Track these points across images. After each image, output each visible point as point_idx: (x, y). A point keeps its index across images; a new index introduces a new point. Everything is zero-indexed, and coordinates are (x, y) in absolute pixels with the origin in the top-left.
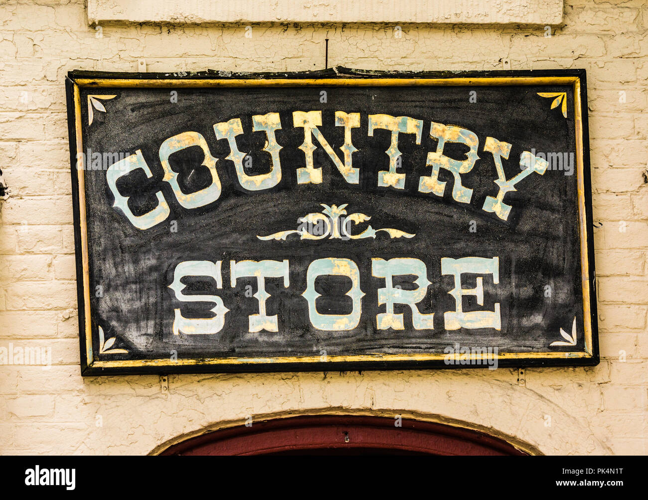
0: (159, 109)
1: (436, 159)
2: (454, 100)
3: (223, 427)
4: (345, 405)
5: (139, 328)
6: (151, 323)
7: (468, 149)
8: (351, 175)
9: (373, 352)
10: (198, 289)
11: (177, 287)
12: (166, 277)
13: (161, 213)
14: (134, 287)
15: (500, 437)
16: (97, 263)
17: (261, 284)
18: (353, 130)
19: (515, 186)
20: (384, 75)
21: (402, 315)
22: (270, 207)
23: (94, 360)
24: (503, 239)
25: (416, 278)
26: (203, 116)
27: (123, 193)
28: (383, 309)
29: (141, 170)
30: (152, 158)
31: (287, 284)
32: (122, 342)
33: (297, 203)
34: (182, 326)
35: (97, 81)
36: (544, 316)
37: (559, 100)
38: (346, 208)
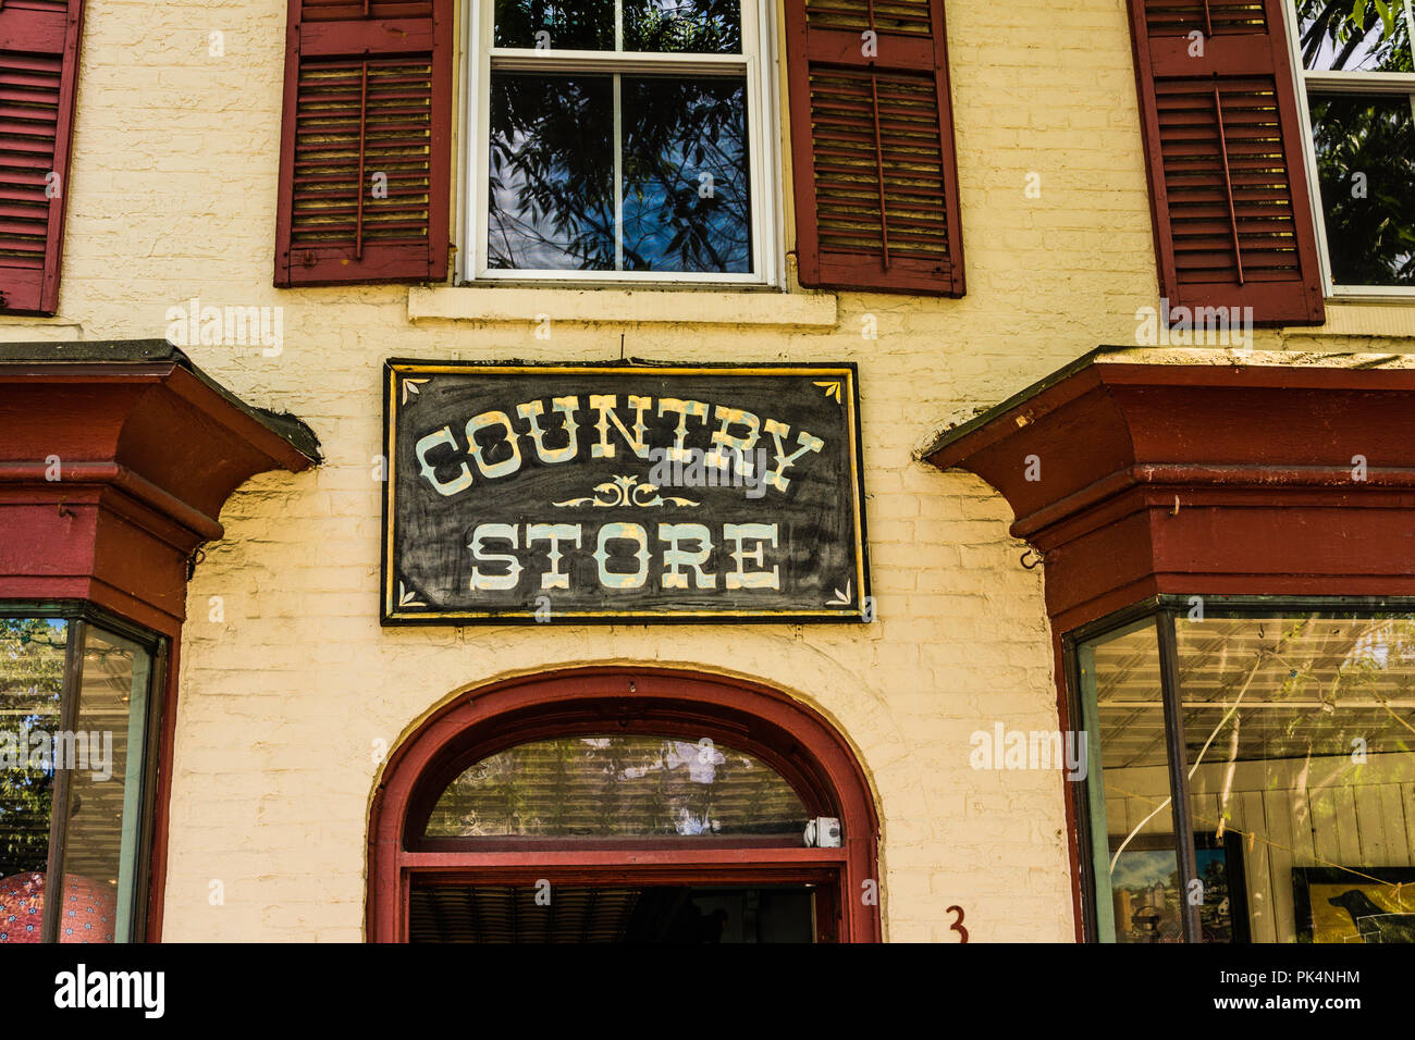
0: (468, 391)
1: (720, 437)
2: (737, 388)
3: (515, 676)
4: (631, 656)
5: (437, 584)
6: (450, 579)
7: (750, 429)
8: (641, 449)
9: (658, 608)
10: (496, 549)
11: (475, 547)
12: (465, 537)
13: (465, 481)
14: (435, 546)
15: (779, 689)
16: (402, 524)
17: (555, 546)
18: (645, 411)
19: (793, 462)
20: (674, 365)
21: (686, 575)
22: (566, 477)
23: (394, 612)
24: (782, 508)
25: (700, 541)
26: (507, 398)
27: (430, 464)
28: (668, 569)
29: (448, 443)
30: (459, 434)
31: (579, 545)
32: (420, 596)
33: (591, 474)
34: (479, 582)
35: (411, 367)
36: (820, 578)
37: (833, 388)
38: (636, 480)
